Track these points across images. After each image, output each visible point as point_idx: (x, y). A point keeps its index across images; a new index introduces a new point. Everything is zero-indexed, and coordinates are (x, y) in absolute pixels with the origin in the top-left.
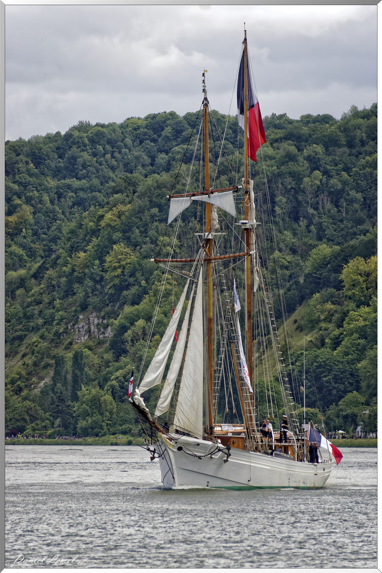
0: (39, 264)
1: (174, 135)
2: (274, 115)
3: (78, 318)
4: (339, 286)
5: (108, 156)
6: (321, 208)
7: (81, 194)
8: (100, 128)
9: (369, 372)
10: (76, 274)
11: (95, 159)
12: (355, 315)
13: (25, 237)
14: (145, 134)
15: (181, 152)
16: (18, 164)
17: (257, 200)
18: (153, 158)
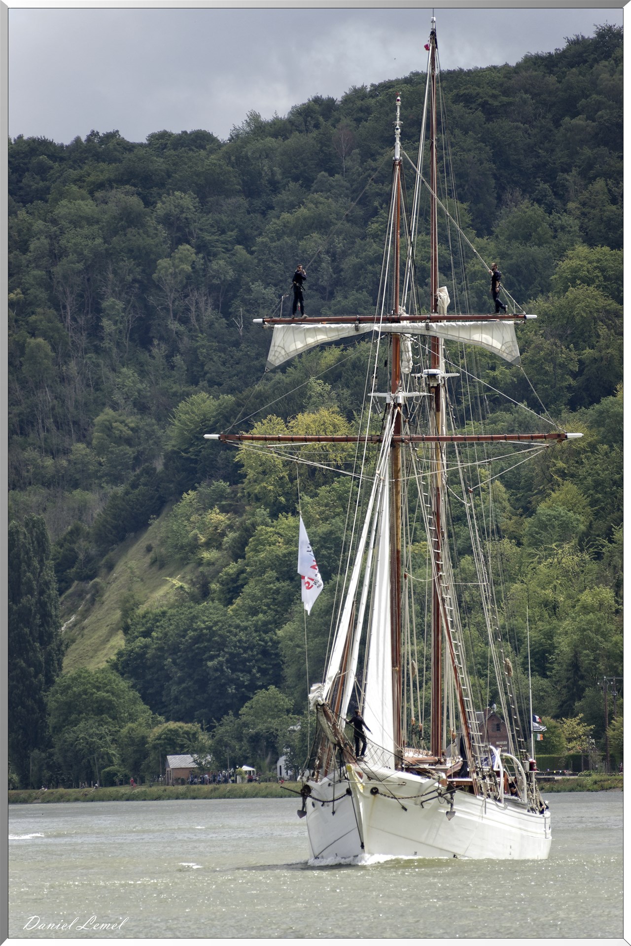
2: (94, 134)
4: (235, 474)
6: (193, 320)
9: (298, 646)
12: (267, 533)
17: (64, 307)
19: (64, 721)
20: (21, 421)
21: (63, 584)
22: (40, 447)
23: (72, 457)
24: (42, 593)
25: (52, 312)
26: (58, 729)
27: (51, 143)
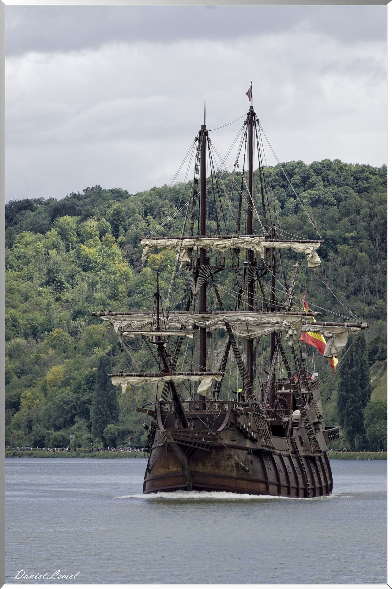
1: (302, 182)
3: (217, 344)
14: (276, 181)
15: (308, 197)
16: (164, 208)
17: (375, 240)
18: (283, 203)
19: (371, 422)
20: (355, 289)
21: (372, 362)
22: (363, 301)
23: (377, 306)
24: (362, 365)
25: (370, 241)
26: (368, 425)
27: (371, 167)
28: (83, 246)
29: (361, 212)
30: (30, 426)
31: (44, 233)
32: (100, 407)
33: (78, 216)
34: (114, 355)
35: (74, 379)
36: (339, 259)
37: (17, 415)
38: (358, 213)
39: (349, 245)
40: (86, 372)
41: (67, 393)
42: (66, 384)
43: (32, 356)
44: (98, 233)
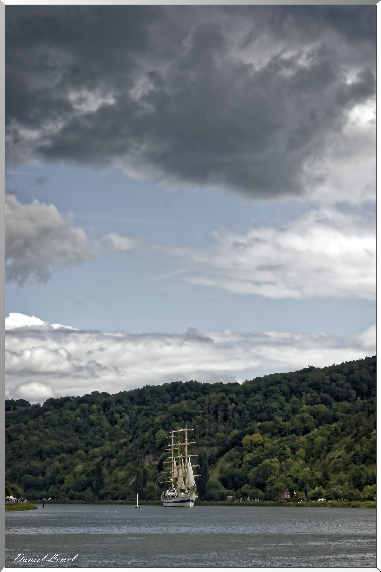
0: (132, 437)
1: (181, 390)
3: (146, 457)
4: (241, 445)
5: (157, 398)
7: (147, 411)
8: (154, 387)
10: (145, 441)
11: (152, 398)
13: (126, 427)
14: (170, 389)
16: (124, 400)
18: (173, 398)
24: (206, 466)
26: (208, 491)
28: (91, 416)
29: (205, 403)
30: (68, 491)
31: (74, 410)
32: (97, 482)
33: (89, 403)
34: (103, 461)
35: (86, 471)
36: (196, 422)
37: (63, 486)
38: (204, 403)
39: (200, 416)
40: (92, 468)
41: (84, 477)
42: (83, 473)
43: (69, 462)
44: (97, 410)
